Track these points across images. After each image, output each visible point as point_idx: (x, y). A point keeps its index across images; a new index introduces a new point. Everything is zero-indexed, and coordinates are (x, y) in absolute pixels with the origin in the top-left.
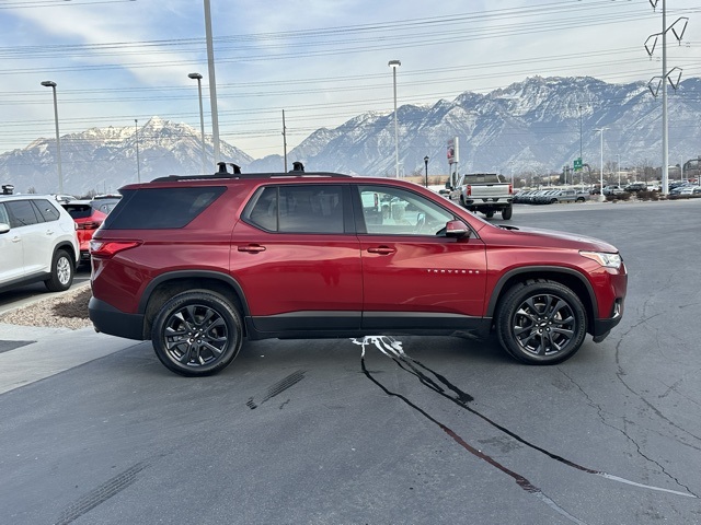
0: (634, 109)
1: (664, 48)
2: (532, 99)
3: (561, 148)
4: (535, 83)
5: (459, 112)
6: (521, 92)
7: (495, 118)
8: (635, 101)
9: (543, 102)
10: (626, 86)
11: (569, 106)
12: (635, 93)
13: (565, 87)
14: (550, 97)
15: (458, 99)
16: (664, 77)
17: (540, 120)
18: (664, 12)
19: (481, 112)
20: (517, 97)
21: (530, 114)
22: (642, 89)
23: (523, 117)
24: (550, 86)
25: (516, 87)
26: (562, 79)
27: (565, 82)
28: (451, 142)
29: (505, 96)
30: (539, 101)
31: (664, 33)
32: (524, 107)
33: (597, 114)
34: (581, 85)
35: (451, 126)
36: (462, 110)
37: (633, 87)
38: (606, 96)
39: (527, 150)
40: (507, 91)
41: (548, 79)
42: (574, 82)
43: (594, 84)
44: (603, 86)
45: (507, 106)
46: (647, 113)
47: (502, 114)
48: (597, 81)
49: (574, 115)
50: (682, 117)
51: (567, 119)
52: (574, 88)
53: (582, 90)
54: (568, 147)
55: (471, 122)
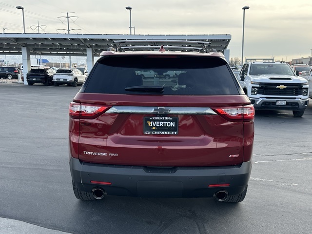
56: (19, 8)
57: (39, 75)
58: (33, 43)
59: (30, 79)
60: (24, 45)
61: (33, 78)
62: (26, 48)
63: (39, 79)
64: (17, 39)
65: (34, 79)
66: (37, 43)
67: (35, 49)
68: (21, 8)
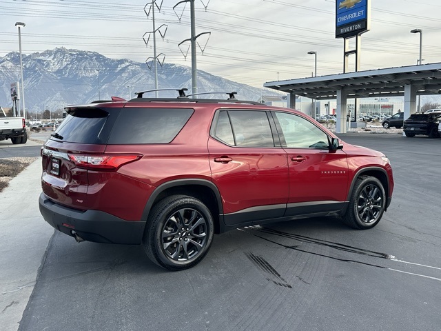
0: (123, 75)
1: (154, 41)
2: (60, 62)
3: (80, 95)
4: (61, 51)
5: (9, 65)
6: (52, 57)
7: (35, 71)
8: (123, 70)
9: (67, 64)
10: (118, 61)
11: (84, 69)
12: (123, 66)
13: (81, 56)
14: (72, 61)
15: (8, 55)
16: (155, 58)
17: (66, 76)
18: (154, 20)
19: (25, 66)
20: (50, 59)
21: (59, 71)
22: (127, 64)
23: (54, 72)
24: (72, 55)
25: (49, 53)
26: (79, 51)
27: (81, 53)
28: (14, 85)
29: (41, 58)
30: (65, 64)
31: (154, 32)
32: (55, 66)
33: (101, 76)
34: (91, 57)
35: (3, 74)
36: (11, 64)
37: (122, 62)
38: (106, 65)
39: (58, 94)
40: (43, 54)
41: (70, 50)
42: (86, 54)
43: (99, 57)
44: (105, 59)
45: (43, 64)
46: (130, 78)
47: (40, 69)
48: (100, 55)
49: (88, 75)
50: (149, 83)
51: (84, 77)
52: (87, 58)
53: (92, 60)
54: (85, 95)
55: (18, 72)
56: (415, 31)
57: (419, 123)
58: (419, 78)
59: (407, 129)
60: (409, 82)
61: (411, 127)
62: (410, 86)
63: (418, 129)
64: (396, 75)
65: (412, 129)
66: (425, 77)
67: (426, 87)
68: (417, 32)
